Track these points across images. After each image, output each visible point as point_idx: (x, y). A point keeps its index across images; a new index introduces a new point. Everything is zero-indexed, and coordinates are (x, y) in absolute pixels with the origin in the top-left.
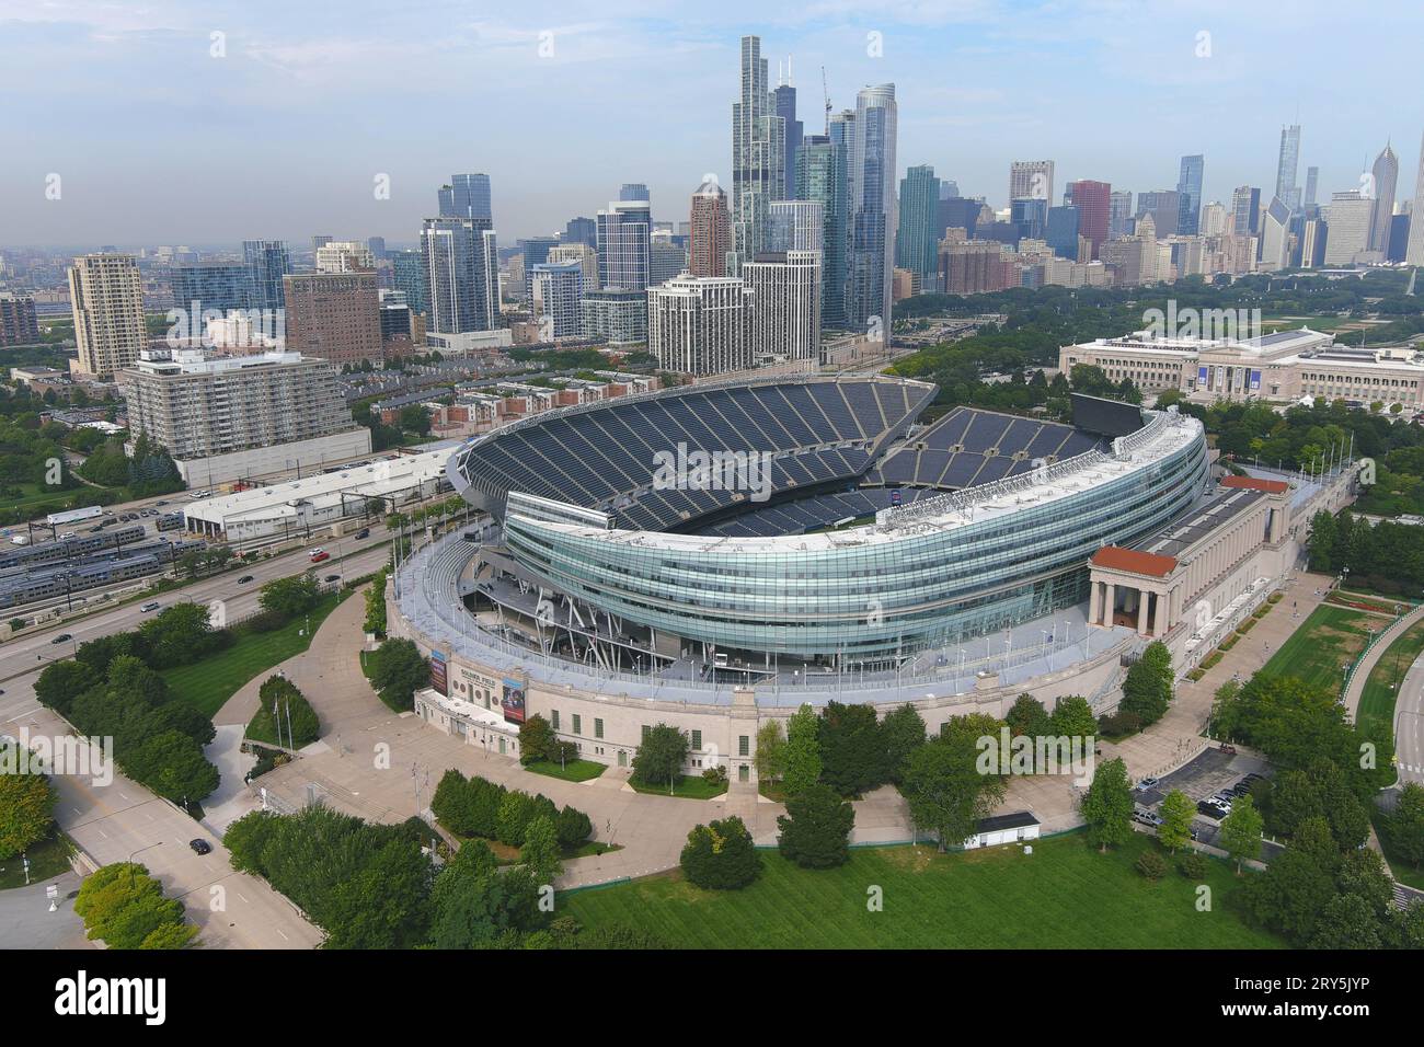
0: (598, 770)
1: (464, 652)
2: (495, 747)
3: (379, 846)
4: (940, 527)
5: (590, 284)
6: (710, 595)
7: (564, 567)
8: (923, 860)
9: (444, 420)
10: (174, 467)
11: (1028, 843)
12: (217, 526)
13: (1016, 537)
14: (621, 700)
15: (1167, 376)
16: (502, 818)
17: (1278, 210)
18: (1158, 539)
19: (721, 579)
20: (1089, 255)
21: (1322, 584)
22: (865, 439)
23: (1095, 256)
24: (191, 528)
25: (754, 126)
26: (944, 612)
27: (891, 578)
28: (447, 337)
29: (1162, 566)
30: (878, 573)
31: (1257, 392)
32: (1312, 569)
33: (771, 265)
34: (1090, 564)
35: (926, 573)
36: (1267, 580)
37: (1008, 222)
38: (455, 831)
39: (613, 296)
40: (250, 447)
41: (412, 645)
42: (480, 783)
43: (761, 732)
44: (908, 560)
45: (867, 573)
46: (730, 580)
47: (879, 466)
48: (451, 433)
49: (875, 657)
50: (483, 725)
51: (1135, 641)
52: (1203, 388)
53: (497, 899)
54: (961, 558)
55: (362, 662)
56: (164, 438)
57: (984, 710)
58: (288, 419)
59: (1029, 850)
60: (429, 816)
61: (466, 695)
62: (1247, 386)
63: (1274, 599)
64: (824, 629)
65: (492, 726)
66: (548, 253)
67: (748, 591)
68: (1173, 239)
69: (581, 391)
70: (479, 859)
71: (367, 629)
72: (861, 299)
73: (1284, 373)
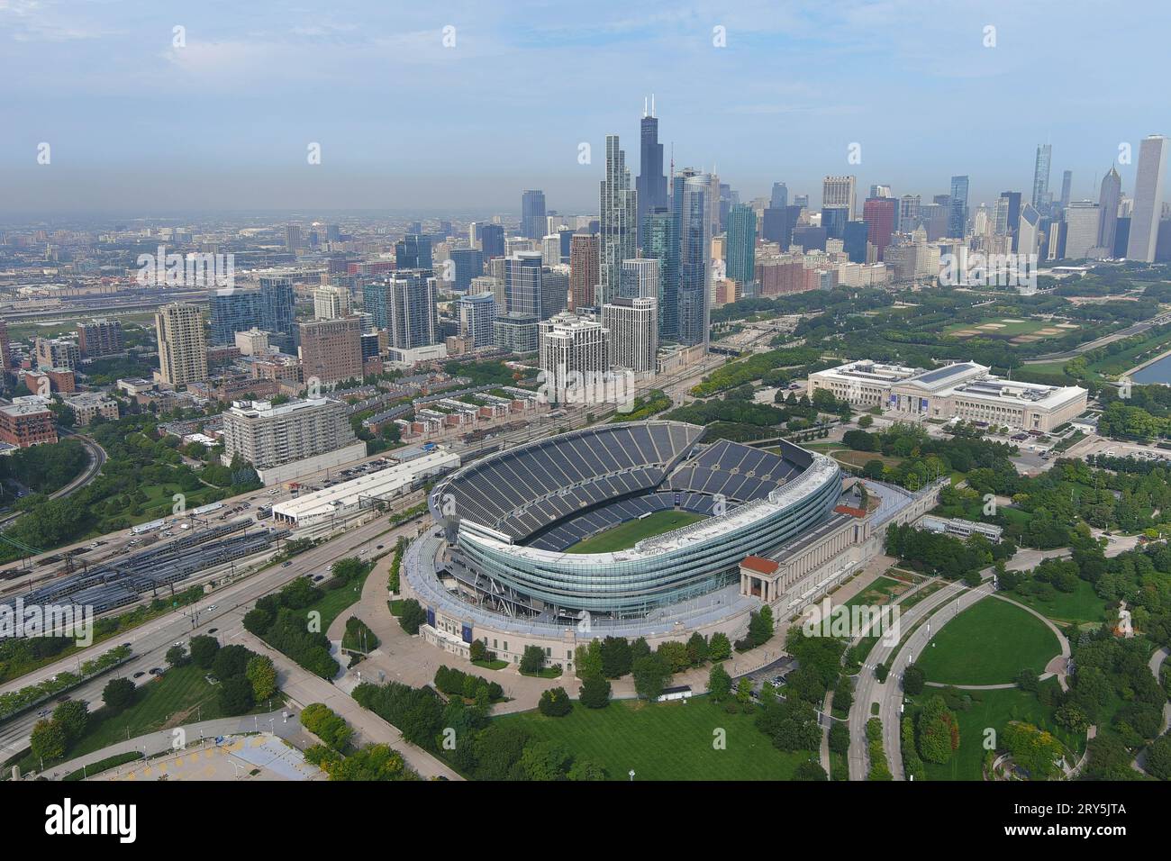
0: (505, 665)
1: (442, 607)
2: (458, 653)
3: (421, 697)
4: (666, 550)
5: (500, 309)
6: (557, 583)
7: (488, 563)
8: (641, 704)
9: (409, 432)
10: (256, 473)
11: (686, 699)
12: (293, 518)
13: (704, 553)
14: (515, 634)
15: (875, 397)
16: (465, 687)
18: (781, 549)
19: (562, 576)
20: (875, 256)
22: (661, 463)
23: (880, 259)
24: (276, 517)
25: (615, 197)
26: (667, 591)
27: (640, 576)
28: (403, 352)
29: (770, 568)
30: (635, 574)
31: (926, 413)
32: (888, 554)
33: (623, 308)
34: (739, 565)
35: (657, 573)
36: (855, 562)
37: (819, 226)
38: (445, 691)
39: (516, 321)
40: (297, 459)
41: (417, 602)
42: (455, 671)
43: (577, 649)
44: (648, 567)
45: (629, 574)
46: (566, 577)
47: (669, 478)
48: (414, 440)
50: (453, 643)
51: (758, 603)
52: (894, 409)
53: (467, 717)
54: (676, 565)
55: (389, 607)
56: (249, 456)
57: (677, 639)
58: (320, 440)
59: (685, 702)
60: (433, 685)
61: (444, 628)
62: (920, 409)
63: (859, 573)
64: (609, 600)
65: (456, 644)
66: (470, 282)
67: (575, 582)
68: (942, 241)
69: (494, 408)
70: (458, 704)
71: (389, 589)
72: (687, 322)
73: (943, 402)
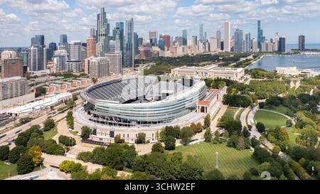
12: (16, 114)
17: (201, 41)
20: (167, 50)
21: (226, 106)
28: (35, 72)
32: (224, 104)
33: (112, 54)
36: (218, 106)
37: (150, 43)
39: (74, 62)
40: (10, 98)
43: (155, 133)
48: (51, 93)
49: (170, 119)
50: (106, 139)
54: (179, 103)
57: (187, 126)
59: (198, 144)
61: (101, 134)
62: (205, 75)
63: (220, 109)
68: (182, 46)
71: (69, 128)
73: (211, 73)
